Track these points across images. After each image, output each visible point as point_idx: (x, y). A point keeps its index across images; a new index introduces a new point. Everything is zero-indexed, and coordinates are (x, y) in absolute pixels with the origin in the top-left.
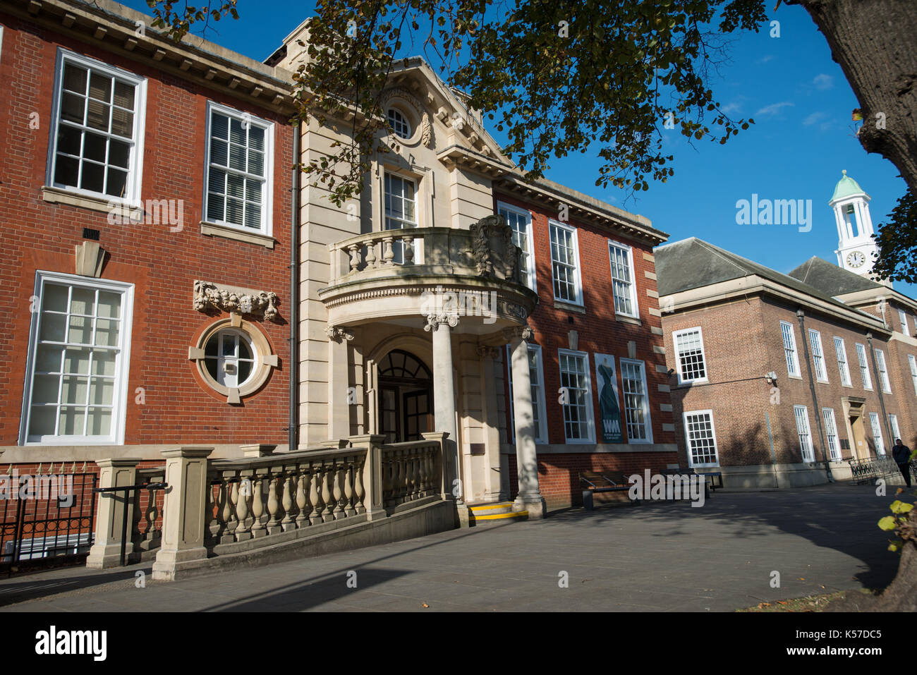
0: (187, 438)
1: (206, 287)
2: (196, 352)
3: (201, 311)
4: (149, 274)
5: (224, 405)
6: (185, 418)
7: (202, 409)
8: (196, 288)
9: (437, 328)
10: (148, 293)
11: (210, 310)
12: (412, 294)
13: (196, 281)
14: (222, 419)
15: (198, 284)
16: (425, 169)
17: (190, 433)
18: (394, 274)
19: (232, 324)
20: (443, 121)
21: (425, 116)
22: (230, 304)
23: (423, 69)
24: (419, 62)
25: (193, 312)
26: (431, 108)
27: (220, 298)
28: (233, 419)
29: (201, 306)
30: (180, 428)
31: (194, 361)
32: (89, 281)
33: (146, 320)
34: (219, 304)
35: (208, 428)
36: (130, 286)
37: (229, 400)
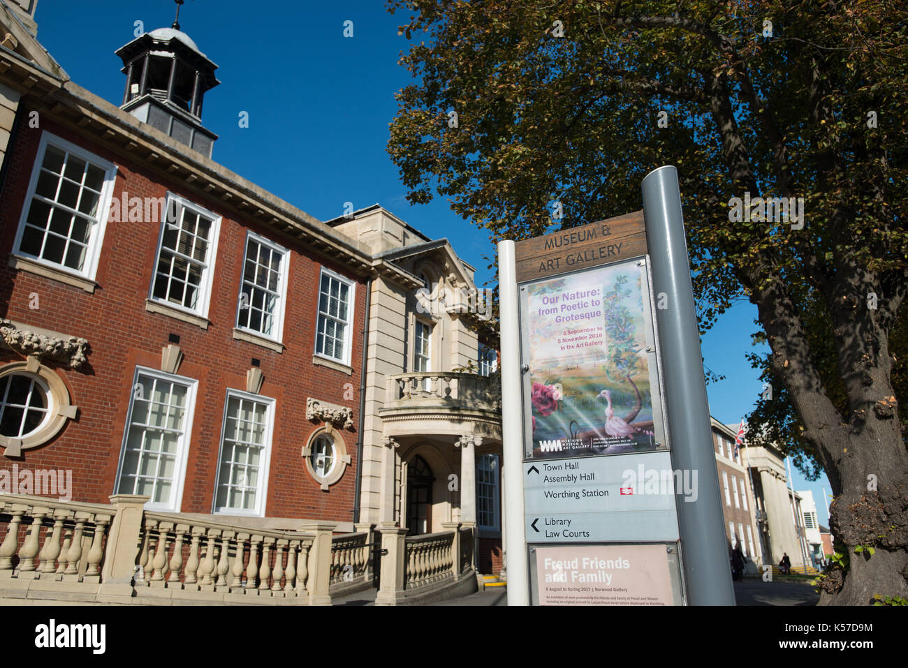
0: (297, 514)
1: (315, 403)
2: (305, 451)
3: (310, 420)
4: (285, 392)
5: (319, 491)
6: (298, 499)
7: (306, 493)
8: (308, 403)
9: (466, 446)
10: (283, 406)
11: (317, 420)
12: (452, 421)
13: (309, 399)
14: (317, 501)
15: (309, 401)
16: (439, 318)
17: (299, 510)
18: (440, 405)
19: (326, 431)
20: (452, 283)
21: (442, 279)
22: (329, 416)
23: (446, 247)
24: (444, 242)
25: (304, 421)
26: (445, 273)
27: (323, 412)
28: (324, 501)
29: (312, 417)
30: (294, 506)
31: (304, 457)
32: (252, 396)
33: (281, 426)
34: (321, 416)
35: (309, 507)
36: (272, 401)
37: (322, 487)
